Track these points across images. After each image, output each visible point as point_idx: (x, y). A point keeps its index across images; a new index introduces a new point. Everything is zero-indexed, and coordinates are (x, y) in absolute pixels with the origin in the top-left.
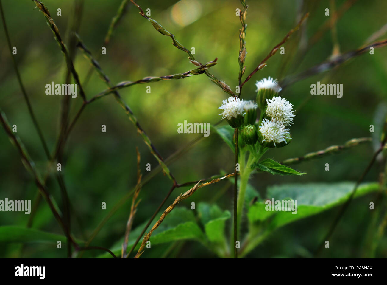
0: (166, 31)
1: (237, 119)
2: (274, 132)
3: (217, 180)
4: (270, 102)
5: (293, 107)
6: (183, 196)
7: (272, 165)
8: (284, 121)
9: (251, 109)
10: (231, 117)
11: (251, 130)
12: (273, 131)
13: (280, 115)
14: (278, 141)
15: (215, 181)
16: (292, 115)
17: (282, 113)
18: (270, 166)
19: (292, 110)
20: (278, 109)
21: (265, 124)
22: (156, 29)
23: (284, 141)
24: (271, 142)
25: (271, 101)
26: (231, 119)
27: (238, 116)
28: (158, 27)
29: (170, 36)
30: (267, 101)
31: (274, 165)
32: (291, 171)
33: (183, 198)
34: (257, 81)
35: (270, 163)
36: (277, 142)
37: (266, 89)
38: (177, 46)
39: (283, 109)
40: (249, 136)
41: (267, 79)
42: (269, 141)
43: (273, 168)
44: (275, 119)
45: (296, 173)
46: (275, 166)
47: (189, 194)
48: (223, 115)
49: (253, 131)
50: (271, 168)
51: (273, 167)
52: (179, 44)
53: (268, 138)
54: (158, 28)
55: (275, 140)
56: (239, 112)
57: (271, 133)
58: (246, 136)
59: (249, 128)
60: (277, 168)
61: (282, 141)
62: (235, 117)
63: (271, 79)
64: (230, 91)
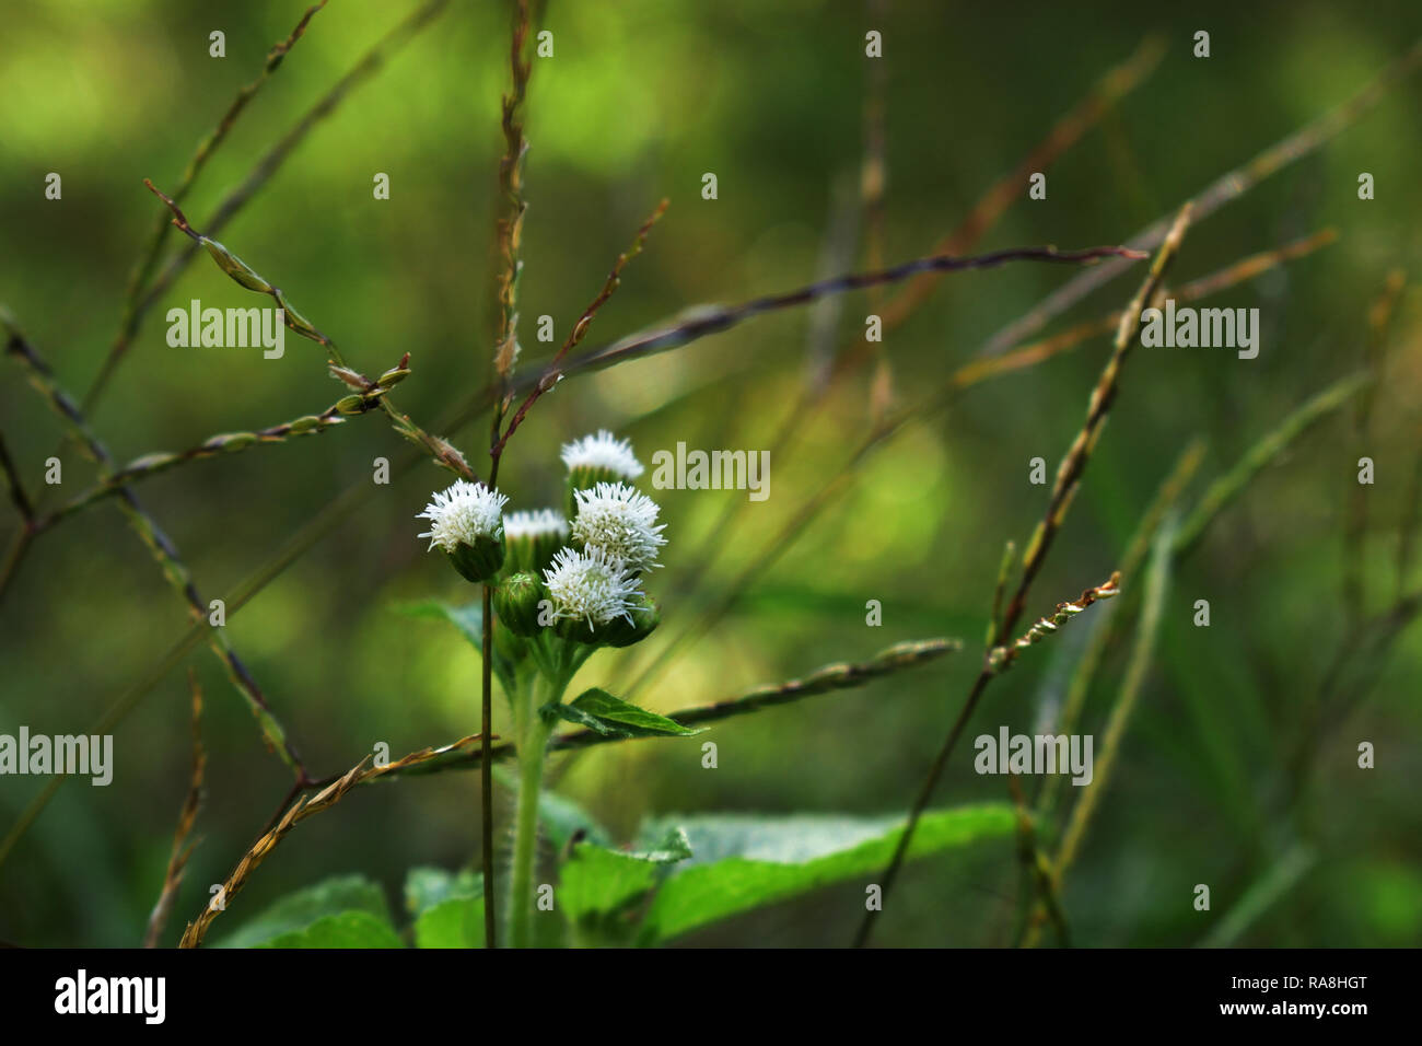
0: (256, 277)
1: (475, 548)
2: (591, 587)
3: (422, 754)
4: (586, 500)
5: (658, 513)
6: (309, 803)
7: (605, 707)
8: (630, 557)
9: (546, 536)
10: (455, 540)
11: (522, 587)
12: (587, 583)
13: (614, 536)
14: (603, 617)
15: (416, 757)
16: (659, 540)
17: (622, 532)
18: (596, 709)
19: (656, 524)
20: (607, 518)
21: (566, 563)
22: (224, 268)
23: (623, 616)
24: (582, 620)
25: (589, 494)
26: (456, 550)
27: (479, 539)
28: (232, 264)
29: (269, 292)
30: (577, 496)
31: (609, 706)
32: (660, 724)
33: (311, 809)
34: (564, 446)
35: (597, 700)
36: (599, 619)
37: (589, 467)
38: (292, 325)
39: (623, 518)
40: (517, 607)
41: (596, 438)
42: (576, 616)
43: (607, 716)
44: (595, 551)
45: (677, 730)
46: (613, 709)
47: (329, 798)
48: (431, 538)
49: (528, 589)
50: (600, 715)
51: (605, 712)
52: (298, 319)
53: (572, 607)
54: (230, 269)
55: (594, 612)
56: (482, 526)
57: (580, 590)
58: (507, 606)
59: (517, 581)
60: (618, 716)
61: (616, 614)
62: (469, 543)
63: (607, 438)
64: (463, 466)
